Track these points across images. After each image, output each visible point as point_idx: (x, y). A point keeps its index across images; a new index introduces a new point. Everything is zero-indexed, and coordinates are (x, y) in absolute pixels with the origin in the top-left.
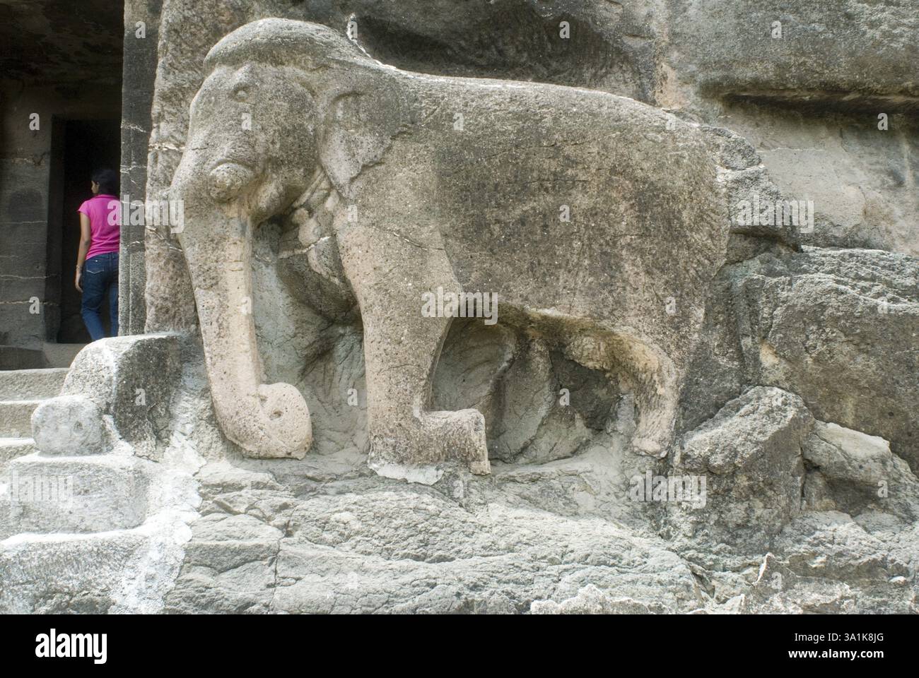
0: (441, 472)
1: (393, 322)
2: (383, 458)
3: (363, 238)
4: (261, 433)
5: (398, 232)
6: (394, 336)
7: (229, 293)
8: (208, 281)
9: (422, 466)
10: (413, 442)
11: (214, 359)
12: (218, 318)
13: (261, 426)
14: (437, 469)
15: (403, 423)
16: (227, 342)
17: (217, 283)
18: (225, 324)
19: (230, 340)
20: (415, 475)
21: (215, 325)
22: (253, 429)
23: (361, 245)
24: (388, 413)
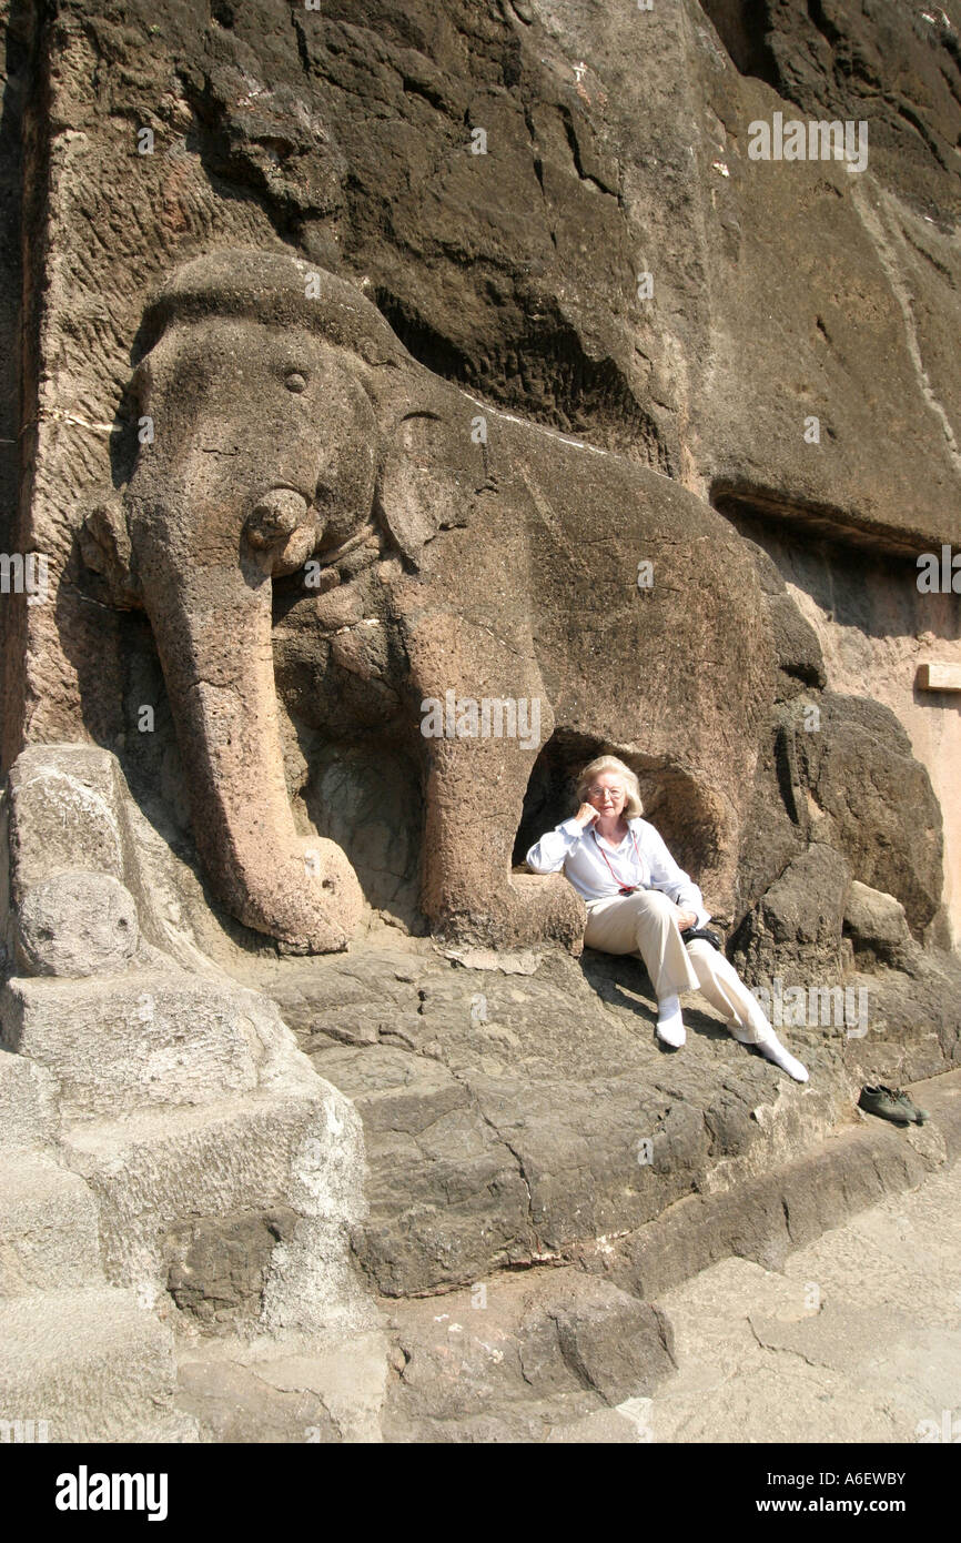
0: (539, 957)
1: (488, 754)
2: (467, 941)
3: (447, 632)
4: (317, 916)
5: (493, 630)
6: (489, 775)
7: (257, 695)
8: (227, 673)
9: (519, 949)
10: (510, 919)
11: (237, 800)
12: (242, 734)
13: (316, 905)
14: (534, 953)
15: (498, 893)
16: (256, 773)
17: (240, 678)
18: (253, 745)
19: (261, 770)
20: (511, 963)
21: (237, 745)
22: (306, 910)
23: (444, 642)
24: (481, 880)
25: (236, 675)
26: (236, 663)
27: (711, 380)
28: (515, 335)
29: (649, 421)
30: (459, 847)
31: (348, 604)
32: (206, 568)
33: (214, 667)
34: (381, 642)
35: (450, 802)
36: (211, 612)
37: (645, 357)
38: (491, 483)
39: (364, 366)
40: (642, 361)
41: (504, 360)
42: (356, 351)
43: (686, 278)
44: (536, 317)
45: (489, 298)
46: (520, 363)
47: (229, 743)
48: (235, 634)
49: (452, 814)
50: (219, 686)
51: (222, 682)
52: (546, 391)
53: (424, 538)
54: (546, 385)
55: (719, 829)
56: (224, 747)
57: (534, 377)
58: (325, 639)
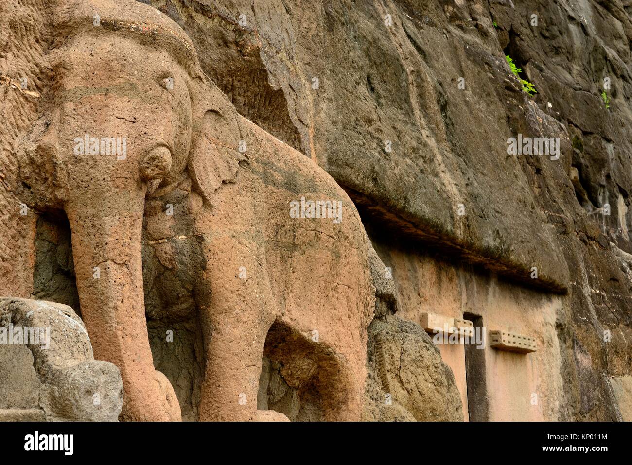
5: (250, 248)
8: (123, 257)
12: (129, 297)
21: (126, 303)
25: (127, 259)
26: (127, 250)
27: (325, 109)
28: (233, 67)
29: (296, 131)
30: (233, 384)
31: (169, 224)
32: (118, 190)
33: (117, 252)
34: (187, 249)
35: (227, 355)
36: (117, 217)
37: (293, 90)
38: (246, 159)
39: (189, 79)
40: (292, 93)
41: (224, 82)
42: (186, 68)
43: (312, 43)
44: (246, 58)
45: (220, 41)
46: (233, 85)
47: (122, 301)
48: (128, 233)
49: (229, 363)
50: (119, 264)
51: (121, 262)
52: (244, 105)
53: (215, 187)
54: (245, 101)
55: (350, 396)
56: (119, 303)
57: (239, 95)
58: (151, 245)
